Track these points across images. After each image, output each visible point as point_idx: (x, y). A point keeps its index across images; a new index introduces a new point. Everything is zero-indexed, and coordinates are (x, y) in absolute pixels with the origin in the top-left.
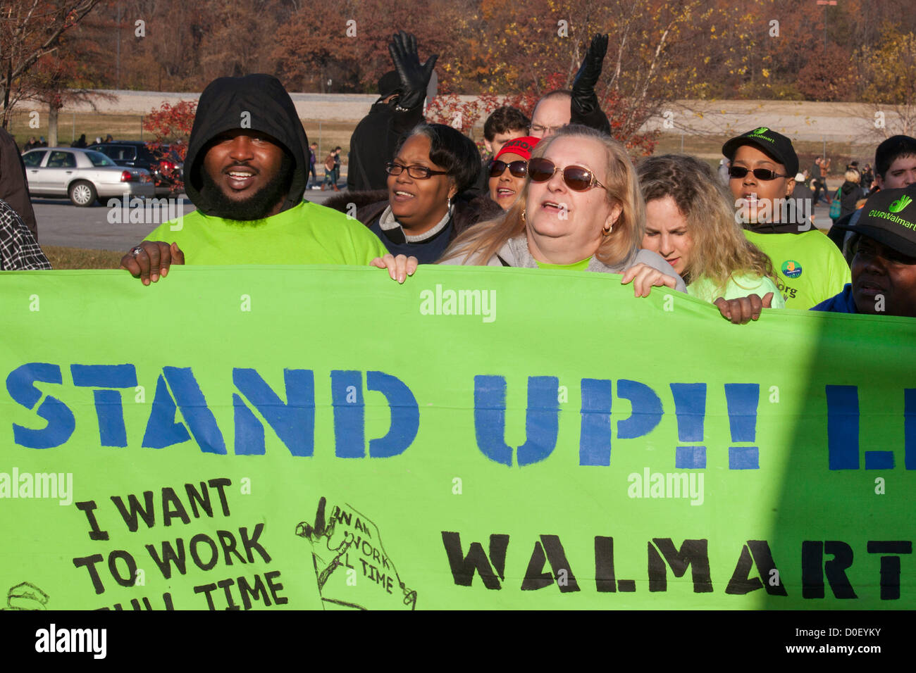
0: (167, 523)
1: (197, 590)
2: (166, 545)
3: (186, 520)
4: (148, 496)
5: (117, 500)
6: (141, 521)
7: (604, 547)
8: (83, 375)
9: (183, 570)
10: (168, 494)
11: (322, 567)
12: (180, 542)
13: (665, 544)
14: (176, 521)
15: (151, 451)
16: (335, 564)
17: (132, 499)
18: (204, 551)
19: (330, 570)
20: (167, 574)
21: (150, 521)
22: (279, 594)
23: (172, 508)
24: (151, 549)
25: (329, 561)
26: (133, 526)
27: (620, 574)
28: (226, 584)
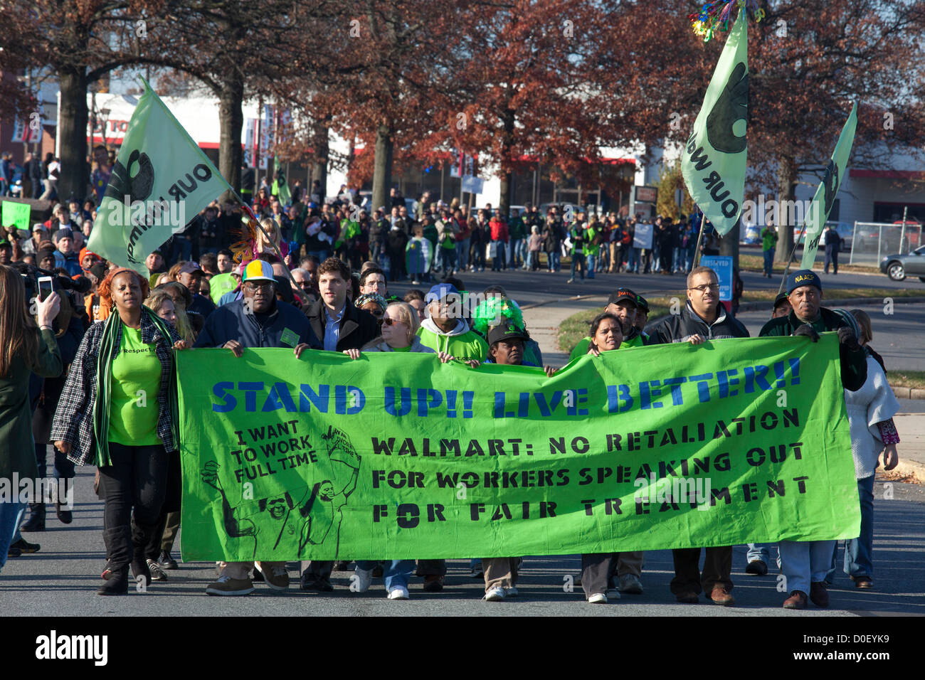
0: (270, 437)
1: (279, 461)
2: (268, 446)
3: (277, 436)
4: (263, 429)
5: (250, 431)
6: (258, 438)
7: (426, 442)
8: (242, 386)
9: (274, 454)
10: (270, 427)
11: (330, 448)
12: (274, 444)
13: (446, 441)
14: (273, 437)
15: (264, 413)
16: (334, 448)
17: (256, 430)
18: (284, 447)
19: (333, 449)
20: (268, 456)
21: (262, 437)
22: (314, 459)
23: (271, 432)
24: (262, 447)
25: (332, 447)
26: (256, 440)
27: (431, 450)
28: (291, 458)
